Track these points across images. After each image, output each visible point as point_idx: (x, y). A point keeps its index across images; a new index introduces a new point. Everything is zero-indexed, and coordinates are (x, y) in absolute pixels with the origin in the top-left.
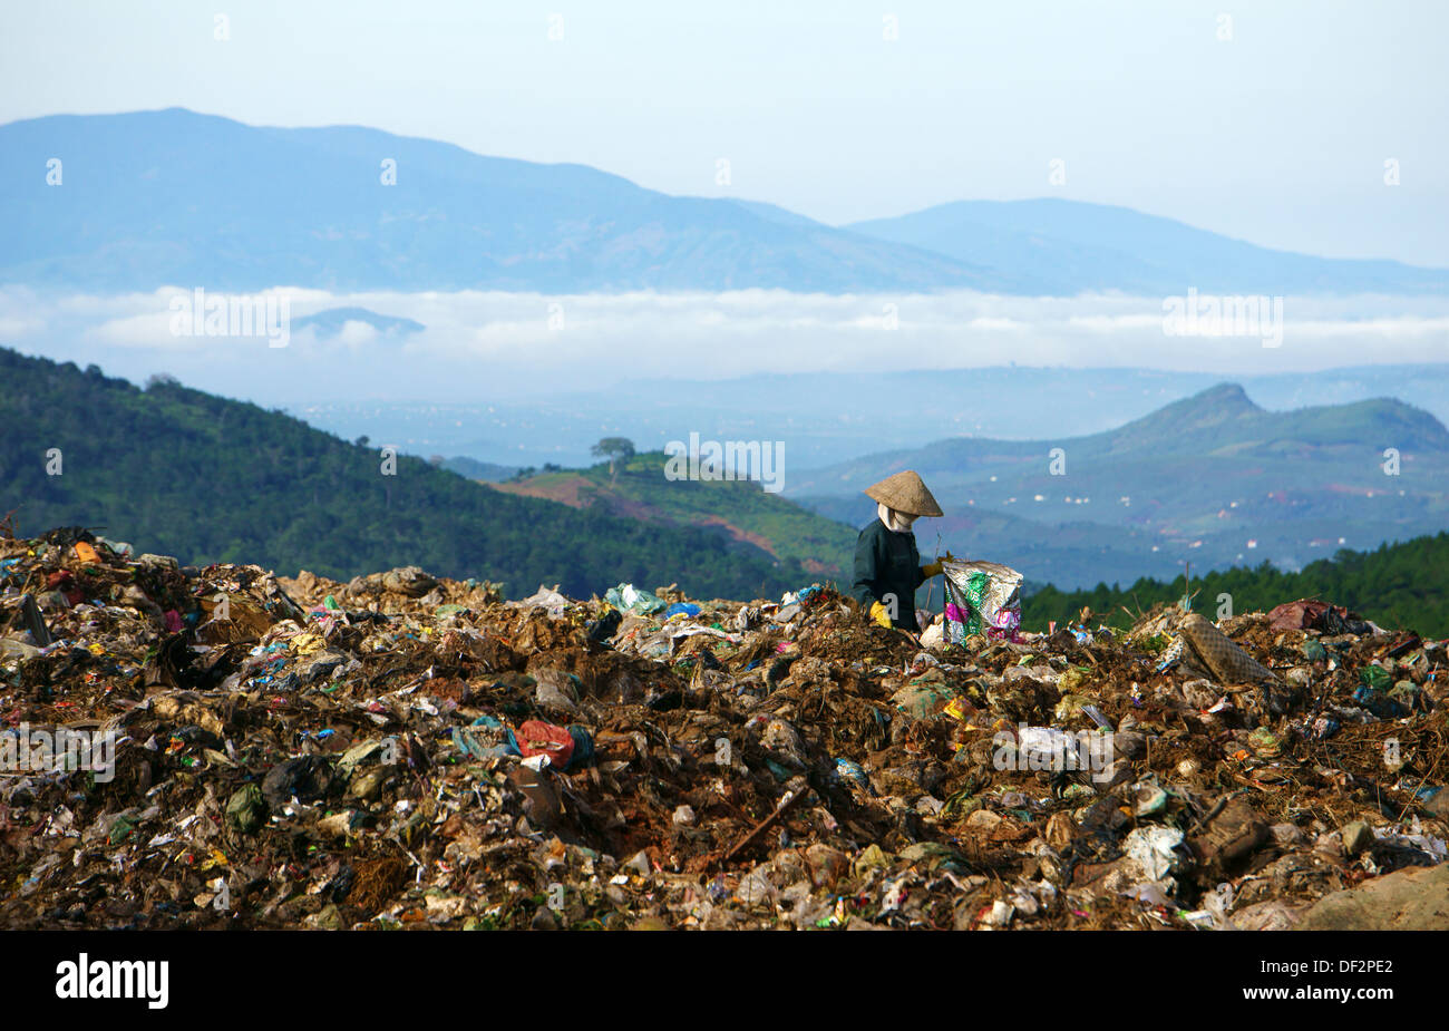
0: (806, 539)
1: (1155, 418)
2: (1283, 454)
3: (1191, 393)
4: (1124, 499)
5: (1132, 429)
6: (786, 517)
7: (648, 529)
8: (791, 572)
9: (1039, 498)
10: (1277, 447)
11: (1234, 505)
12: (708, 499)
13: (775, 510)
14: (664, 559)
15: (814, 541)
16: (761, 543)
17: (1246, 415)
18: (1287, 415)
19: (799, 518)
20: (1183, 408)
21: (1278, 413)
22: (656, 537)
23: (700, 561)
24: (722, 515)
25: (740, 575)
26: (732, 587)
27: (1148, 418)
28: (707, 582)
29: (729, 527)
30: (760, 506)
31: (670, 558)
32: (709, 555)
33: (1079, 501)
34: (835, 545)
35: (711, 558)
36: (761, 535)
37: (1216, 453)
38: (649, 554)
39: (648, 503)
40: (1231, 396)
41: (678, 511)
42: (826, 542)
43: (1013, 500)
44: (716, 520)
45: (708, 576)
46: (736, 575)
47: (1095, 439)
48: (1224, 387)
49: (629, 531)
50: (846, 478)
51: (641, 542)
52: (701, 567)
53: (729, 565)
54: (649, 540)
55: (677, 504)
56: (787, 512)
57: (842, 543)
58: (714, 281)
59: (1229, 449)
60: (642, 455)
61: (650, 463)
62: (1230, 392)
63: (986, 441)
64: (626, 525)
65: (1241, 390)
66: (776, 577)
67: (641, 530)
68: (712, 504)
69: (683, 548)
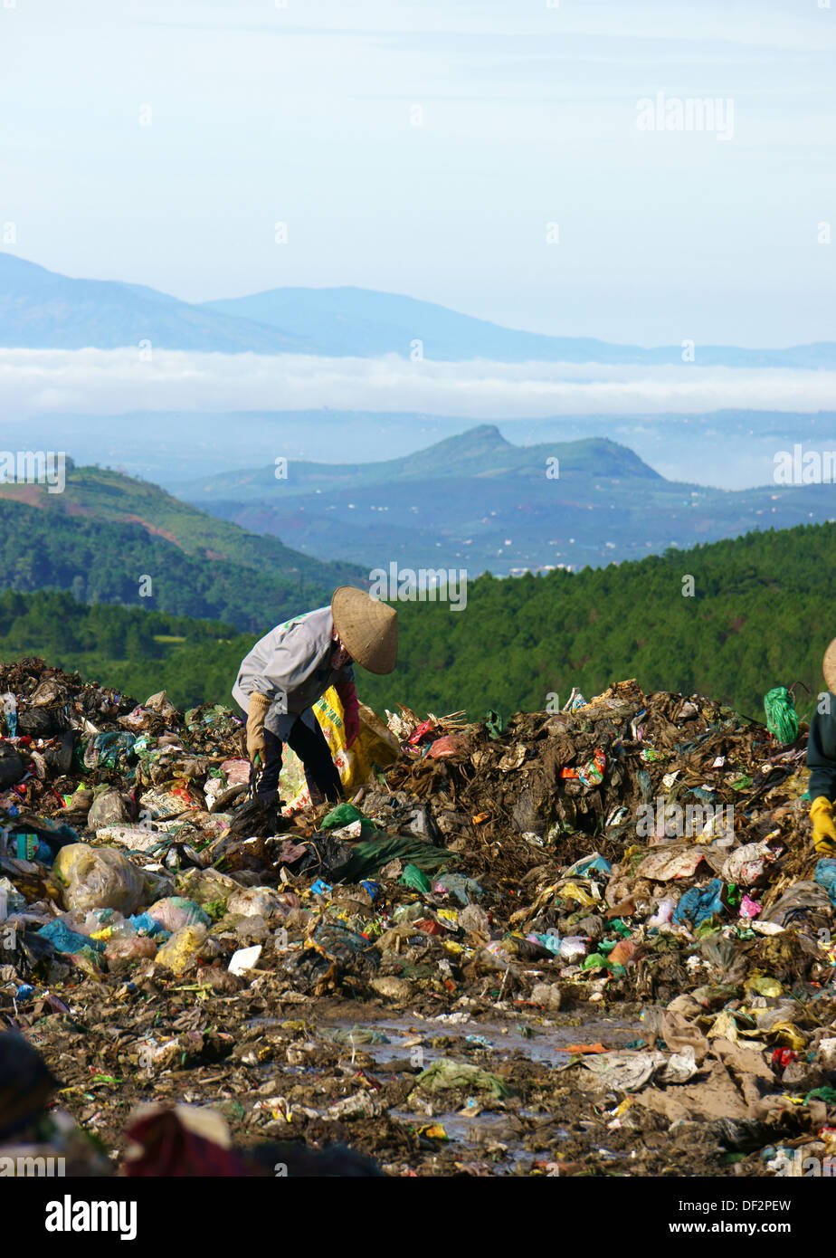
0: (201, 534)
1: (434, 450)
2: (527, 477)
3: (460, 431)
4: (413, 508)
5: (418, 457)
6: (186, 517)
7: (93, 525)
8: (199, 557)
9: (351, 506)
10: (523, 472)
11: (493, 514)
12: (129, 503)
13: (179, 511)
14: (106, 547)
15: (208, 535)
16: (168, 536)
17: (500, 448)
18: (530, 449)
19: (196, 518)
20: (454, 443)
21: (523, 448)
22: (98, 530)
23: (132, 549)
24: (139, 514)
25: (162, 560)
26: (157, 568)
27: (428, 449)
28: (138, 564)
29: (145, 524)
30: (168, 508)
31: (110, 546)
32: (138, 544)
33: (380, 509)
34: (223, 538)
35: (140, 547)
36: (168, 530)
37: (480, 475)
38: (94, 543)
39: (84, 505)
40: (489, 434)
41: (107, 511)
42: (217, 536)
43: (332, 507)
44: (135, 518)
45: (139, 560)
46: (160, 560)
47: (391, 463)
48: (484, 428)
49: (79, 525)
50: (207, 489)
51: (87, 534)
52: (133, 553)
53: (153, 552)
54: (93, 534)
55: (106, 506)
56: (188, 514)
57: (229, 537)
58: (106, 341)
59: (490, 472)
60: (78, 469)
61: (86, 475)
62: (489, 432)
63: (311, 464)
64: (76, 521)
65: (496, 430)
66: (189, 561)
67: (87, 525)
68: (131, 506)
69: (118, 539)
